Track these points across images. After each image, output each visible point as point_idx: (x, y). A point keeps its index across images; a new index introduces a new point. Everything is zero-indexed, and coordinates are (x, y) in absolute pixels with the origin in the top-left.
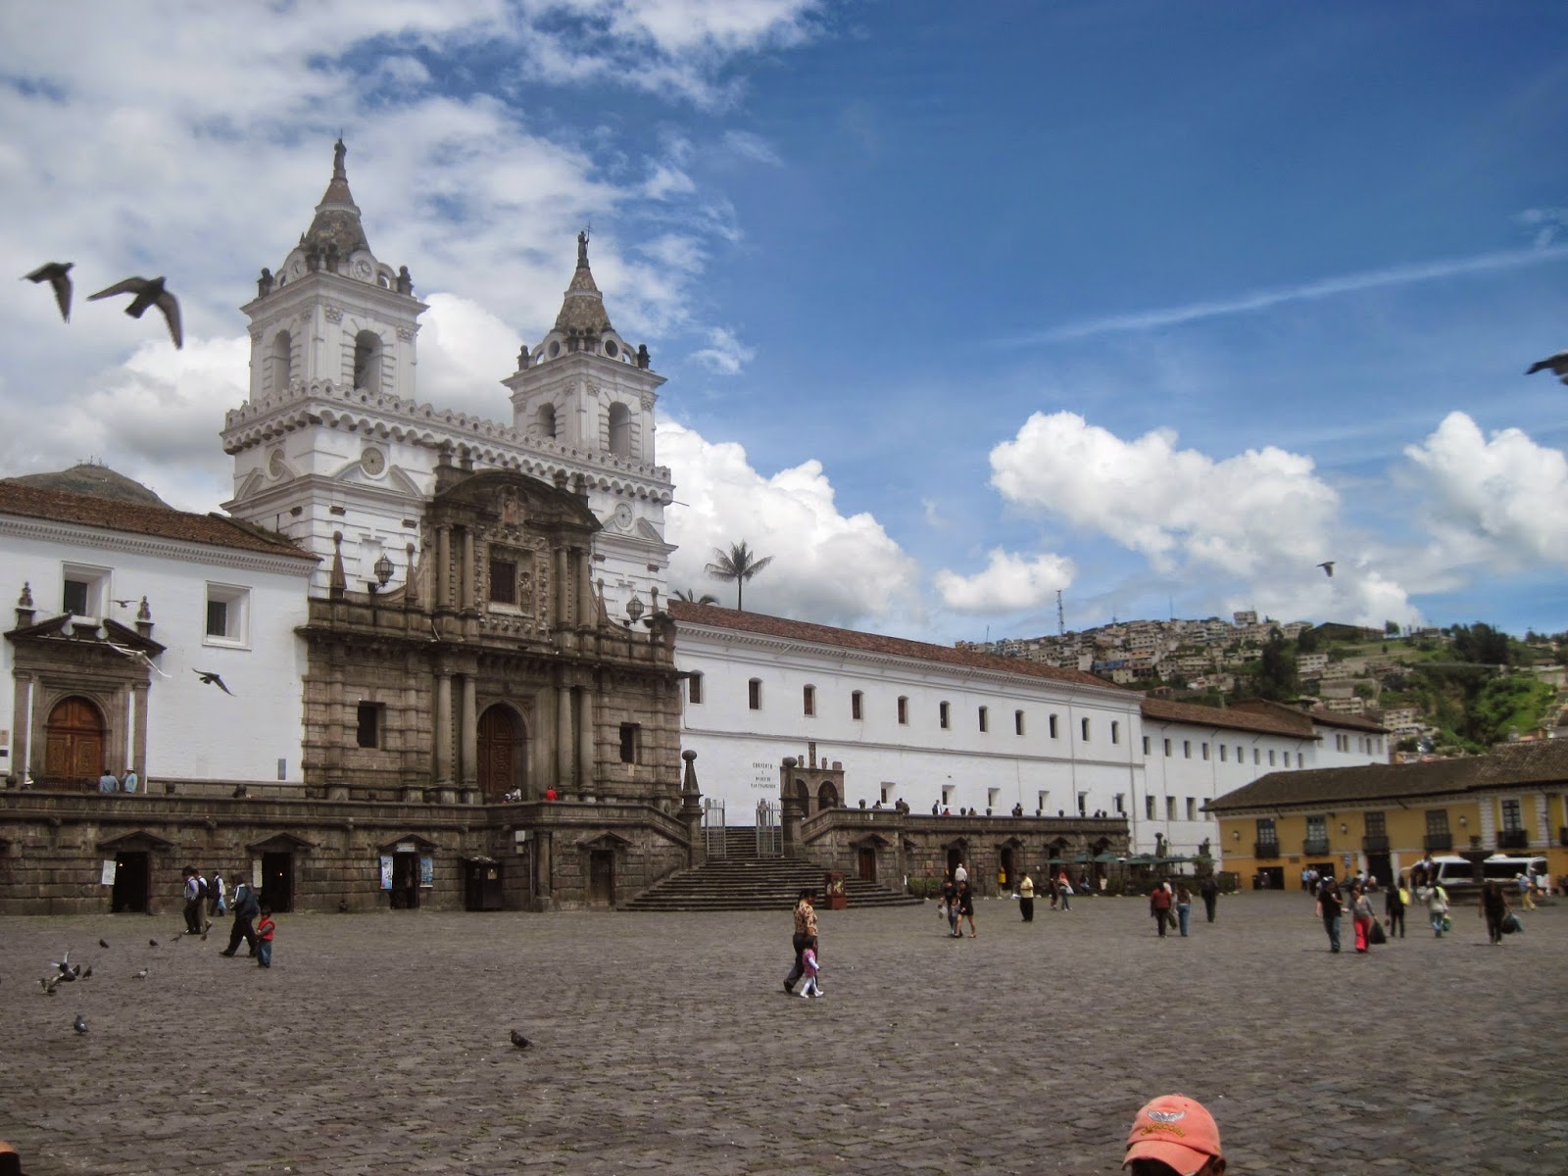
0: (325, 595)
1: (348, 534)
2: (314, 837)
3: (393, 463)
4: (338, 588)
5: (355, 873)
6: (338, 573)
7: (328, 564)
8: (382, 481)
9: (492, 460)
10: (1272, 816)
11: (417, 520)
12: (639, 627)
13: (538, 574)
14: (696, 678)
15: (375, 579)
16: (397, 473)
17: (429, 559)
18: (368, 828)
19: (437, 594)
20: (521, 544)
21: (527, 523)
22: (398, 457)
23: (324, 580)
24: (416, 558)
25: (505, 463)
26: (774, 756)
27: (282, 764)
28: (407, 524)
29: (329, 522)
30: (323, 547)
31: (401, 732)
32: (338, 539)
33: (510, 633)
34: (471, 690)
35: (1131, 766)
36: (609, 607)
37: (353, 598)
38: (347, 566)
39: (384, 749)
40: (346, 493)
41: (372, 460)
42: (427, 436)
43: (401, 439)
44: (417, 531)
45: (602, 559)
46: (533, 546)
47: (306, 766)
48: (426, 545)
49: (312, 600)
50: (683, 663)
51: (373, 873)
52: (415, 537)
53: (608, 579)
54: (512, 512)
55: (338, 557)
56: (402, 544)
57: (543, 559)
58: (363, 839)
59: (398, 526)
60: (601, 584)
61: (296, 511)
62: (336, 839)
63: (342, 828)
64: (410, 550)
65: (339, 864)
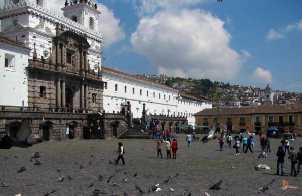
0: (32, 58)
1: (37, 43)
2: (54, 121)
3: (46, 26)
4: (35, 57)
5: (62, 130)
6: (35, 53)
7: (33, 51)
8: (43, 31)
9: (67, 28)
10: (207, 117)
11: (51, 41)
12: (96, 71)
13: (76, 57)
14: (106, 83)
15: (43, 56)
16: (47, 29)
17: (55, 51)
18: (64, 119)
19: (57, 60)
20: (73, 49)
21: (74, 44)
22: (47, 24)
23: (32, 55)
24: (52, 51)
25: (70, 29)
26: (120, 102)
27: (23, 101)
28: (50, 42)
29: (32, 40)
30: (31, 46)
31: (49, 94)
32: (35, 44)
33: (71, 71)
34: (64, 84)
35: (176, 106)
36: (90, 66)
37: (38, 60)
38: (37, 52)
39: (45, 98)
40: (37, 33)
41: (41, 25)
42: (54, 20)
43: (48, 20)
44: (52, 44)
45: (89, 54)
46: (75, 50)
47: (29, 102)
48: (54, 48)
49: (29, 60)
50: (104, 80)
51: (65, 130)
52: (51, 45)
53: (90, 60)
54: (72, 41)
55: (35, 49)
56: (49, 47)
57: (77, 54)
58: (63, 122)
59: (47, 42)
60: (89, 60)
61: (23, 36)
62: (58, 122)
63: (60, 119)
64: (50, 49)
65: (59, 128)
